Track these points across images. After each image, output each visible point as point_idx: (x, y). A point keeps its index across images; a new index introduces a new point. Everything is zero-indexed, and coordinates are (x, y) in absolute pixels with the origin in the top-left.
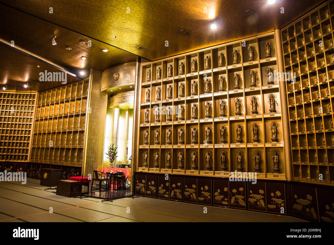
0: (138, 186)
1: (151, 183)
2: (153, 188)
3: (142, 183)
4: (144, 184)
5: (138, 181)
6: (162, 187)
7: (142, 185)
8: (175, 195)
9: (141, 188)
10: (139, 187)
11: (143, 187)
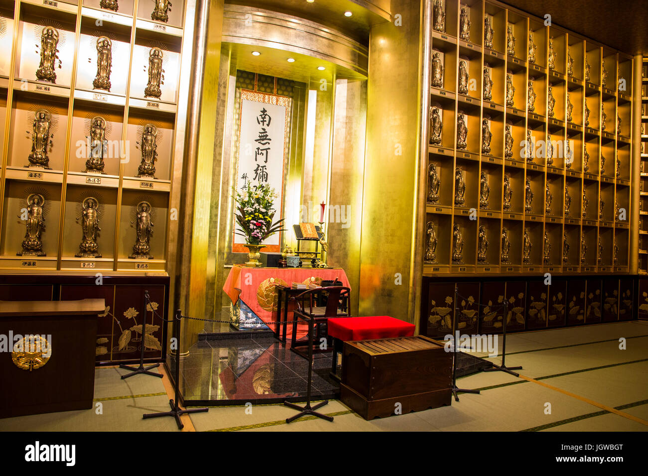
0: (433, 314)
1: (467, 302)
2: (471, 313)
3: (445, 305)
4: (450, 306)
5: (433, 303)
6: (489, 307)
7: (442, 310)
8: (513, 320)
9: (443, 318)
10: (438, 318)
11: (447, 314)
